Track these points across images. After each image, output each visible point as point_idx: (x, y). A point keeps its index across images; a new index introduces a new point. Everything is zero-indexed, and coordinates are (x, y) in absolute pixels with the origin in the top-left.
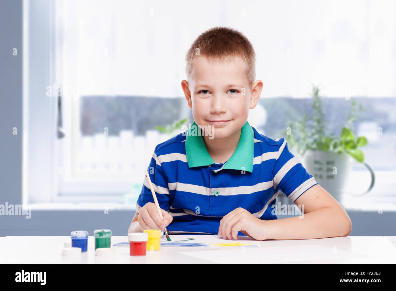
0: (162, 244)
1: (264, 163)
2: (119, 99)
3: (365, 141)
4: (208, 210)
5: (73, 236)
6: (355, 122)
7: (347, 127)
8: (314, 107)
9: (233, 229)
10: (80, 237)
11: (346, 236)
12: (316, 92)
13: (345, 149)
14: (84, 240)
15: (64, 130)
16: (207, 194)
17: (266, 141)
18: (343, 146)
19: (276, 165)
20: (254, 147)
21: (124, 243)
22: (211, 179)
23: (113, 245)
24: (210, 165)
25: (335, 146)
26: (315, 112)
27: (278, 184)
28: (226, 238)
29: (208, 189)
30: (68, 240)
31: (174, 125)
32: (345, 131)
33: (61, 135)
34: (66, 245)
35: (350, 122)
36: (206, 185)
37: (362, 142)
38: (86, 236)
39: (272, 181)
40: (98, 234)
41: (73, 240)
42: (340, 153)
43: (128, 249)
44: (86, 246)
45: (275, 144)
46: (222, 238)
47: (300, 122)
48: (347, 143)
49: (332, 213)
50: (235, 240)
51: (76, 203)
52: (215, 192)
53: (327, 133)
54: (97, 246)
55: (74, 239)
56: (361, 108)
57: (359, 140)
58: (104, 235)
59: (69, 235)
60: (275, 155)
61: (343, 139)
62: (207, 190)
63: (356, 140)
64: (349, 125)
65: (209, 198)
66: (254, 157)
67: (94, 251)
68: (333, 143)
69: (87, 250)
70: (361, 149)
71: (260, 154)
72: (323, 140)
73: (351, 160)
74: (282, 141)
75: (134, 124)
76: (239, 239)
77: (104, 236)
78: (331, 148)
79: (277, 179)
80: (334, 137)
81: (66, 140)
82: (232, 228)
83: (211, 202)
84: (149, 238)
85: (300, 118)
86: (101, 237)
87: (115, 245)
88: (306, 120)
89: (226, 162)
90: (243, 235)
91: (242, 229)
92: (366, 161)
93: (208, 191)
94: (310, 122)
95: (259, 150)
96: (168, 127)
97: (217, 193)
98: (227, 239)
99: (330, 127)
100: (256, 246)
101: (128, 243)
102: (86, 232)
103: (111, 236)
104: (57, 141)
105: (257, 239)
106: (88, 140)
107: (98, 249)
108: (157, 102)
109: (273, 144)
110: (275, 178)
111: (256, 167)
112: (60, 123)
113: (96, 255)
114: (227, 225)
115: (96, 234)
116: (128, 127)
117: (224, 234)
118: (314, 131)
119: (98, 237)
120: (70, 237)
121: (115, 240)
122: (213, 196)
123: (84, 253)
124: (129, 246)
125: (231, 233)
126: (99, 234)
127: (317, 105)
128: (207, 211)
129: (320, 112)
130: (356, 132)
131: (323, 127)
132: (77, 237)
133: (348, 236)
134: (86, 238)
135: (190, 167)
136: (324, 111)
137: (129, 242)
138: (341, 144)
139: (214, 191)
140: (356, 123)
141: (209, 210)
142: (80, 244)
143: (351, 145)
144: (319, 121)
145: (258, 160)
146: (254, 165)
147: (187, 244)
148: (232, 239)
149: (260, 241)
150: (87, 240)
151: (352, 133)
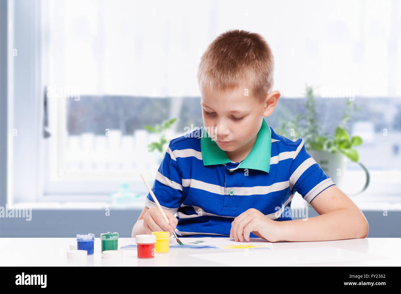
0: (171, 247)
1: (281, 162)
2: (107, 99)
3: (360, 140)
4: (222, 209)
5: (79, 239)
6: (349, 121)
7: (341, 126)
8: (307, 106)
9: (245, 230)
10: (86, 239)
11: (364, 237)
12: (310, 92)
13: (339, 148)
14: (90, 242)
15: (50, 130)
16: (222, 193)
17: (283, 140)
18: (337, 145)
19: (293, 164)
20: (271, 147)
21: (132, 246)
22: (226, 178)
23: (121, 248)
24: (225, 164)
25: (329, 146)
26: (308, 111)
27: (294, 184)
28: (237, 240)
29: (223, 188)
30: (74, 242)
31: (163, 125)
32: (339, 131)
33: (47, 135)
34: (71, 248)
35: (344, 122)
36: (221, 184)
37: (356, 141)
38: (92, 238)
39: (289, 181)
40: (104, 236)
41: (79, 243)
42: (334, 152)
43: (135, 252)
44: (92, 249)
45: (292, 144)
46: (233, 240)
47: (293, 122)
48: (341, 143)
49: (348, 215)
50: (248, 242)
51: (62, 202)
52: (230, 192)
53: (321, 133)
54: (104, 249)
55: (80, 241)
56: (355, 108)
57: (353, 140)
58: (111, 237)
59: (75, 237)
60: (293, 155)
61: (337, 138)
62: (221, 189)
63: (350, 140)
64: (343, 124)
65: (224, 198)
66: (271, 157)
67: (101, 254)
68: (326, 142)
69: (93, 252)
70: (355, 149)
71: (277, 154)
72: (317, 140)
73: (345, 160)
74: (300, 141)
75: (122, 124)
76: (251, 241)
77: (111, 239)
78: (325, 147)
79: (292, 179)
80: (328, 136)
81: (52, 140)
82: (244, 228)
83: (225, 201)
84: (157, 240)
85: (293, 118)
86: (108, 239)
87: (122, 248)
88: (299, 119)
89: (242, 161)
90: (255, 236)
91: (253, 229)
92: (361, 160)
93: (222, 191)
94: (303, 122)
95: (276, 150)
96: (157, 127)
97: (232, 193)
98: (239, 241)
99: (324, 127)
100: (268, 248)
101: (135, 246)
102: (92, 234)
103: (118, 238)
104: (43, 140)
105: (270, 241)
106: (75, 140)
107: (104, 252)
108: (146, 101)
109: (290, 144)
110: (291, 178)
111: (273, 167)
112: (46, 123)
113: (102, 258)
114: (238, 226)
115: (103, 236)
116: (116, 127)
117: (235, 236)
118: (307, 130)
119: (105, 239)
120: (76, 239)
121: (122, 242)
122: (227, 195)
123: (90, 256)
124: (137, 248)
125: (243, 235)
126: (106, 236)
127: (310, 104)
128: (221, 211)
129: (313, 111)
130: (350, 132)
131: (316, 127)
132: (83, 239)
133: (366, 238)
134: (93, 241)
135: (205, 165)
136: (318, 110)
137: (136, 244)
138: (335, 143)
139: (228, 191)
140: (351, 123)
141: (224, 210)
142: (86, 247)
143: (345, 144)
144: (312, 121)
145: (275, 160)
146: (271, 165)
147: (197, 246)
148: (245, 241)
149: (273, 242)
150: (93, 242)
151: (346, 133)
